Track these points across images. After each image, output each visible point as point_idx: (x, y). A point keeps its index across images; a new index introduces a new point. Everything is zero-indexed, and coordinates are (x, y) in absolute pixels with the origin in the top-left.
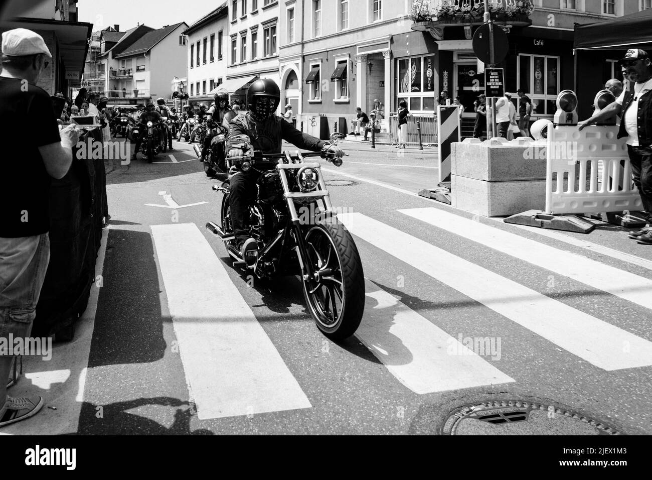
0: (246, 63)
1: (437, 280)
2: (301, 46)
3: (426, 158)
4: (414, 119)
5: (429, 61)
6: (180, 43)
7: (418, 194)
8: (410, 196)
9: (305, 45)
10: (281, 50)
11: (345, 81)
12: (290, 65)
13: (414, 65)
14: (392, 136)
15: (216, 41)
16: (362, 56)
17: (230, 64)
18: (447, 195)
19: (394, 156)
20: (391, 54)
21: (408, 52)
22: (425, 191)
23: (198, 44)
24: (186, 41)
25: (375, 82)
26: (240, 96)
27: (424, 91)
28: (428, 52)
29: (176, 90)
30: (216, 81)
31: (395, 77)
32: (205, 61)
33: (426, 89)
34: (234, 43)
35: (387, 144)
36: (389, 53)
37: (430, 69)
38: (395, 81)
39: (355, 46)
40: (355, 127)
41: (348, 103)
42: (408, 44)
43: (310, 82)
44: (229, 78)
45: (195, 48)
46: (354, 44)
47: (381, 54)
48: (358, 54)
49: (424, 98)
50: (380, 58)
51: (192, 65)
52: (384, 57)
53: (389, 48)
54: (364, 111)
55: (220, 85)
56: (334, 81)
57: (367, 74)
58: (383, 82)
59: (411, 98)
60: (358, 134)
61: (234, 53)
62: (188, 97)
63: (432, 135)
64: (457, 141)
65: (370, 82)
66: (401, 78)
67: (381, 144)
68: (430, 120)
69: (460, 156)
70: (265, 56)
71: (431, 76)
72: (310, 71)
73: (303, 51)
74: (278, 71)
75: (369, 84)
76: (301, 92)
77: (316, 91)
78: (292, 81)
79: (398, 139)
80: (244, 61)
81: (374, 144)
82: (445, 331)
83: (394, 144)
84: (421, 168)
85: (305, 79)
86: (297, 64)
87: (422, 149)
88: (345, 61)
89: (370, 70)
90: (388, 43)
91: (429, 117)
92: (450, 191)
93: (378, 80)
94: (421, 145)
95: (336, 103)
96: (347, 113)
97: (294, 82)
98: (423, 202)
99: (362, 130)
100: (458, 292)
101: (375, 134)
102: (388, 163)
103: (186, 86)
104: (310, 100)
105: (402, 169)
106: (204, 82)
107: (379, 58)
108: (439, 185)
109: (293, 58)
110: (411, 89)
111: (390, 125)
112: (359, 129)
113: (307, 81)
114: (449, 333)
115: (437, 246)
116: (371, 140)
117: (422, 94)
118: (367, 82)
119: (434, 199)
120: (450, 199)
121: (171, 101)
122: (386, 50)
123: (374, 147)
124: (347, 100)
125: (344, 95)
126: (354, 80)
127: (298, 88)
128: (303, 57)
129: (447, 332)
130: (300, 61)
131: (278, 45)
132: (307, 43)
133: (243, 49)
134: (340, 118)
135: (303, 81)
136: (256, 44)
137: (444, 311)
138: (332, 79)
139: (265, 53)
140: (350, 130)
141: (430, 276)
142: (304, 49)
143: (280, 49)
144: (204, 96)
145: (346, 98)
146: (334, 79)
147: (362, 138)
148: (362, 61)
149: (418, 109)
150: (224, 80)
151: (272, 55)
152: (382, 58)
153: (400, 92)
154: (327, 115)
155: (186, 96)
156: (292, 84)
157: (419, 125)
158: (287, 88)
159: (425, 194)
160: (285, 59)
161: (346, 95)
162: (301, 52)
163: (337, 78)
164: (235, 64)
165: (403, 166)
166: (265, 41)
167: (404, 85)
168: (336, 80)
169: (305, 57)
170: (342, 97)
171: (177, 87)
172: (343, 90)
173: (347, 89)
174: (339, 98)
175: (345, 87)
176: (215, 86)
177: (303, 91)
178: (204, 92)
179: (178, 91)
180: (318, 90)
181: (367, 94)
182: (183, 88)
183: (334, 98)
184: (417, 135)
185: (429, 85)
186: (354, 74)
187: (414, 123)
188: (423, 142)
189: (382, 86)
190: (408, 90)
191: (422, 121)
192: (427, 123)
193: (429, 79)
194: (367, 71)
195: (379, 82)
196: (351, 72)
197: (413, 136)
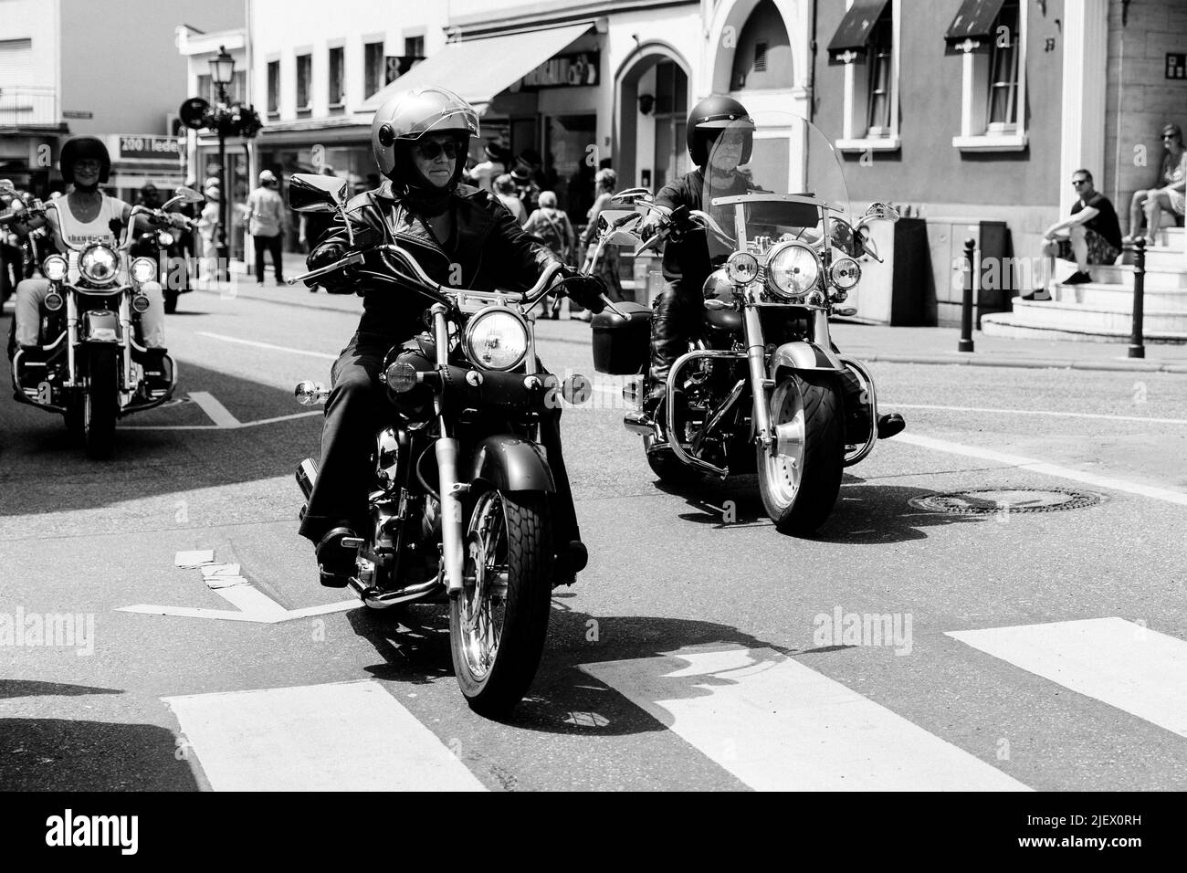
11: (1010, 50)
25: (1147, 59)
26: (512, 121)
29: (193, 93)
30: (394, 49)
41: (1022, 154)
43: (848, 56)
44: (458, 34)
55: (417, 68)
56: (961, 52)
57: (1109, 18)
62: (258, 125)
65: (1126, 57)
72: (849, 4)
75: (1120, 69)
76: (803, 107)
77: (873, 99)
78: (762, 50)
85: (824, 42)
93: (1158, 47)
95: (969, 155)
96: (1018, 200)
97: (772, 55)
103: (242, 75)
104: (848, 142)
106: (336, 56)
113: (834, 52)
116: (1128, 321)
118: (1110, 58)
121: (169, 147)
123: (1139, 353)
124: (1016, 140)
125: (1003, 120)
126: (1051, 46)
127: (789, 84)
134: (982, 224)
135: (815, 49)
138: (953, 42)
144: (337, 119)
145: (1013, 132)
146: (962, 40)
150: (434, 45)
154: (925, 211)
155: (249, 123)
156: (761, 66)
158: (737, 83)
161: (1014, 119)
163: (974, 38)
168: (968, 45)
170: (996, 127)
171: (201, 78)
172: (1002, 92)
173: (1016, 87)
174: (984, 132)
175: (1008, 80)
176: (391, 75)
177: (816, 99)
178: (338, 101)
179: (204, 97)
180: (884, 95)
181: (1109, 112)
182: (227, 83)
183: (958, 132)
186: (1051, 17)
189: (1175, 77)
194: (1111, 4)
195: (1162, 55)
196: (1040, 6)
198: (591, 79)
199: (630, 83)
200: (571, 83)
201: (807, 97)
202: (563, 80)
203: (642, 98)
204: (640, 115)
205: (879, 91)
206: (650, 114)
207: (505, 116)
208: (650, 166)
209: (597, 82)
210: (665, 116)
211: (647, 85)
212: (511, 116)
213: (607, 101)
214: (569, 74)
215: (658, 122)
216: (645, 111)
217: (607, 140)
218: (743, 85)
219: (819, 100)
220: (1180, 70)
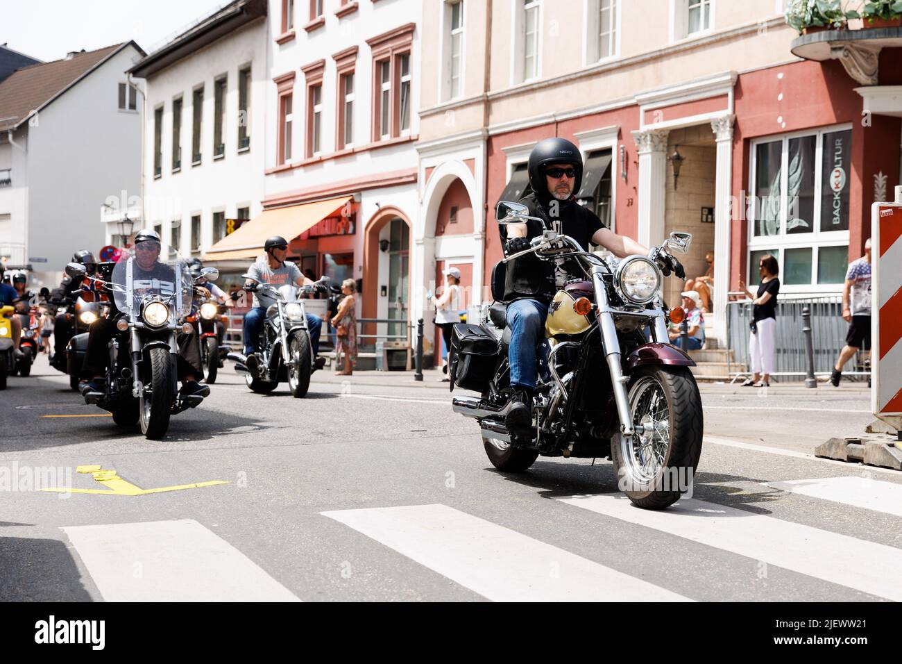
0: (321, 161)
2: (482, 107)
4: (793, 308)
5: (838, 145)
6: (122, 104)
9: (495, 106)
10: (426, 121)
11: (606, 207)
12: (452, 165)
13: (796, 158)
14: (733, 357)
15: (232, 97)
16: (656, 136)
17: (273, 164)
20: (735, 126)
21: (780, 120)
23: (178, 104)
24: (139, 97)
25: (689, 210)
26: (302, 258)
27: (823, 230)
28: (834, 121)
29: (108, 243)
30: (232, 214)
32: (197, 157)
33: (827, 226)
34: (286, 101)
35: (719, 380)
36: (728, 124)
37: (838, 168)
39: (636, 105)
42: (780, 97)
44: (269, 206)
45: (168, 118)
46: (633, 101)
47: (706, 128)
48: (643, 128)
49: (821, 249)
50: (703, 140)
51: (158, 170)
52: (715, 136)
53: (729, 111)
55: (244, 226)
57: (666, 185)
58: (711, 211)
59: (786, 251)
61: (285, 131)
65: (676, 209)
70: (378, 138)
71: (841, 186)
72: (508, 180)
73: (486, 124)
74: (415, 181)
75: (671, 216)
76: (480, 244)
78: (454, 211)
79: (748, 367)
80: (316, 156)
83: (738, 381)
85: (492, 204)
86: (470, 162)
88: (608, 151)
89: (676, 176)
90: (726, 95)
93: (696, 204)
94: (812, 378)
97: (461, 213)
106: (196, 220)
107: (702, 138)
109: (458, 143)
110: (788, 226)
111: (729, 326)
117: (817, 239)
118: (667, 210)
122: (720, 115)
126: (631, 203)
127: (471, 231)
128: (489, 141)
130: (479, 152)
131: (417, 103)
132: (498, 98)
133: (313, 121)
135: (486, 209)
136: (350, 104)
139: (378, 129)
142: (492, 118)
143: (422, 118)
148: (655, 149)
149: (806, 280)
150: (255, 212)
151: (397, 134)
152: (708, 139)
153: (757, 233)
156: (454, 220)
157: (807, 324)
158: (439, 231)
160: (436, 148)
162: (481, 124)
164: (288, 163)
166: (378, 94)
167: (769, 212)
169: (495, 141)
171: (114, 236)
176: (228, 230)
177: (487, 239)
178: (197, 248)
179: (115, 246)
182: (129, 236)
184: (802, 352)
185: (836, 213)
186: (631, 185)
187: (795, 321)
188: (816, 371)
189: (707, 221)
190: (778, 229)
191: (815, 314)
192: (827, 318)
193: (837, 197)
194: (667, 177)
195: (700, 209)
196: (624, 179)
197: (791, 355)
198: (350, 231)
199: (374, 232)
200: (338, 233)
201: (482, 238)
202: (334, 232)
203: (382, 242)
204: (380, 252)
206: (386, 252)
207: (298, 255)
208: (387, 283)
209: (354, 232)
210: (396, 253)
211: (385, 234)
212: (302, 254)
213: (360, 244)
214: (337, 228)
215: (391, 256)
216: (384, 250)
217: (360, 267)
218: (443, 232)
219: (489, 239)
220: (710, 216)
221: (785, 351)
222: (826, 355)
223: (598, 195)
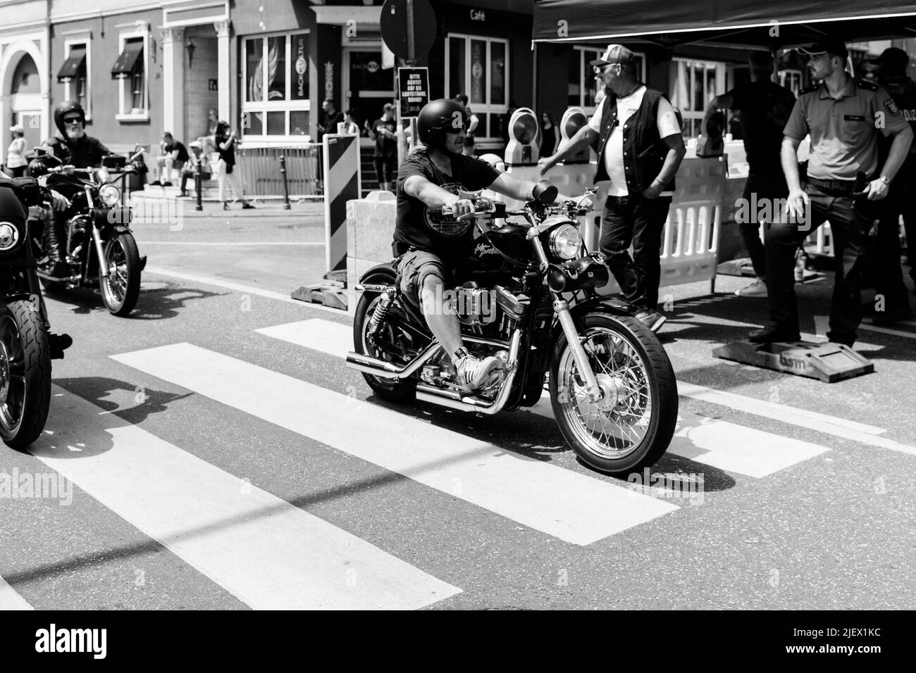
1: (334, 449)
2: (45, 2)
3: (300, 226)
7: (289, 297)
8: (276, 302)
9: (55, 2)
10: (1, 10)
11: (140, 78)
12: (22, 43)
13: (273, 51)
16: (176, 31)
18: (340, 293)
19: (239, 225)
20: (231, 27)
21: (262, 25)
22: (302, 290)
25: (200, 81)
27: (292, 99)
28: (298, 27)
31: (239, 71)
33: (295, 96)
36: (226, 25)
37: (302, 58)
38: (239, 79)
39: (161, 9)
40: (161, 171)
41: (147, 122)
42: (262, 9)
43: (66, 80)
46: (159, 6)
47: (210, 27)
48: (166, 25)
49: (291, 113)
50: (208, 34)
52: (216, 32)
53: (227, 17)
54: (178, 138)
56: (118, 78)
57: (184, 65)
58: (215, 82)
59: (268, 112)
60: (169, 184)
63: (307, 181)
64: (357, 198)
65: (191, 81)
66: (250, 73)
67: (212, 201)
68: (303, 153)
69: (362, 225)
71: (303, 71)
72: (67, 56)
73: (49, 15)
75: (189, 85)
78: (25, 76)
81: (200, 202)
82: (354, 533)
84: (291, 246)
85: (55, 73)
86: (37, 42)
87: (289, 207)
88: (141, 39)
89: (191, 58)
90: (225, 6)
91: (300, 148)
92: (346, 287)
93: (204, 78)
94: (287, 200)
95: (123, 123)
97: (31, 78)
98: (300, 309)
99: (175, 175)
100: (369, 464)
101: (203, 183)
102: (230, 241)
105: (259, 251)
108: (325, 277)
109: (28, 28)
110: (269, 96)
112: (169, 173)
113: (60, 77)
114: (360, 535)
115: (329, 388)
116: (195, 194)
117: (288, 105)
118: (185, 82)
119: (319, 302)
120: (347, 301)
122: (220, 19)
123: (200, 209)
124: (144, 117)
125: (138, 107)
126: (158, 76)
127: (40, 92)
128: (51, 27)
129: (356, 535)
130: (43, 35)
135: (51, 77)
137: (348, 500)
138: (115, 74)
140: (151, 177)
141: (322, 444)
142: (53, 10)
145: (142, 113)
146: (119, 73)
147: (176, 190)
148: (175, 39)
149: (282, 132)
152: (212, 34)
153: (248, 100)
156: (25, 83)
157: (283, 164)
158: (14, 90)
159: (303, 295)
160: (10, 30)
161: (143, 107)
162: (44, 16)
163: (124, 73)
165: (258, 243)
167: (255, 87)
168: (122, 76)
169: (55, 27)
170: (135, 110)
172: (137, 97)
173: (143, 94)
174: (130, 113)
175: (140, 90)
177: (52, 97)
180: (84, 96)
181: (185, 105)
183: (118, 112)
184: (280, 181)
185: (301, 88)
186: (158, 64)
187: (275, 159)
188: (290, 194)
189: (213, 89)
190: (262, 98)
191: (288, 155)
192: (297, 159)
193: (301, 78)
194: (184, 59)
195: (207, 80)
196: (153, 60)
197: (273, 183)
201: (48, 97)
205: (82, 95)
218: (17, 92)
220: (215, 87)
221: (269, 180)
222: (296, 184)
223: (134, 70)
